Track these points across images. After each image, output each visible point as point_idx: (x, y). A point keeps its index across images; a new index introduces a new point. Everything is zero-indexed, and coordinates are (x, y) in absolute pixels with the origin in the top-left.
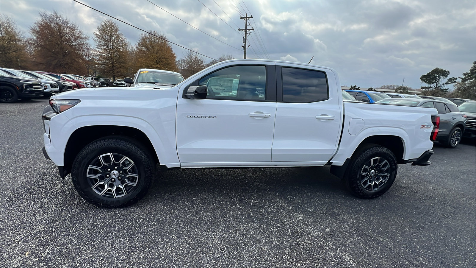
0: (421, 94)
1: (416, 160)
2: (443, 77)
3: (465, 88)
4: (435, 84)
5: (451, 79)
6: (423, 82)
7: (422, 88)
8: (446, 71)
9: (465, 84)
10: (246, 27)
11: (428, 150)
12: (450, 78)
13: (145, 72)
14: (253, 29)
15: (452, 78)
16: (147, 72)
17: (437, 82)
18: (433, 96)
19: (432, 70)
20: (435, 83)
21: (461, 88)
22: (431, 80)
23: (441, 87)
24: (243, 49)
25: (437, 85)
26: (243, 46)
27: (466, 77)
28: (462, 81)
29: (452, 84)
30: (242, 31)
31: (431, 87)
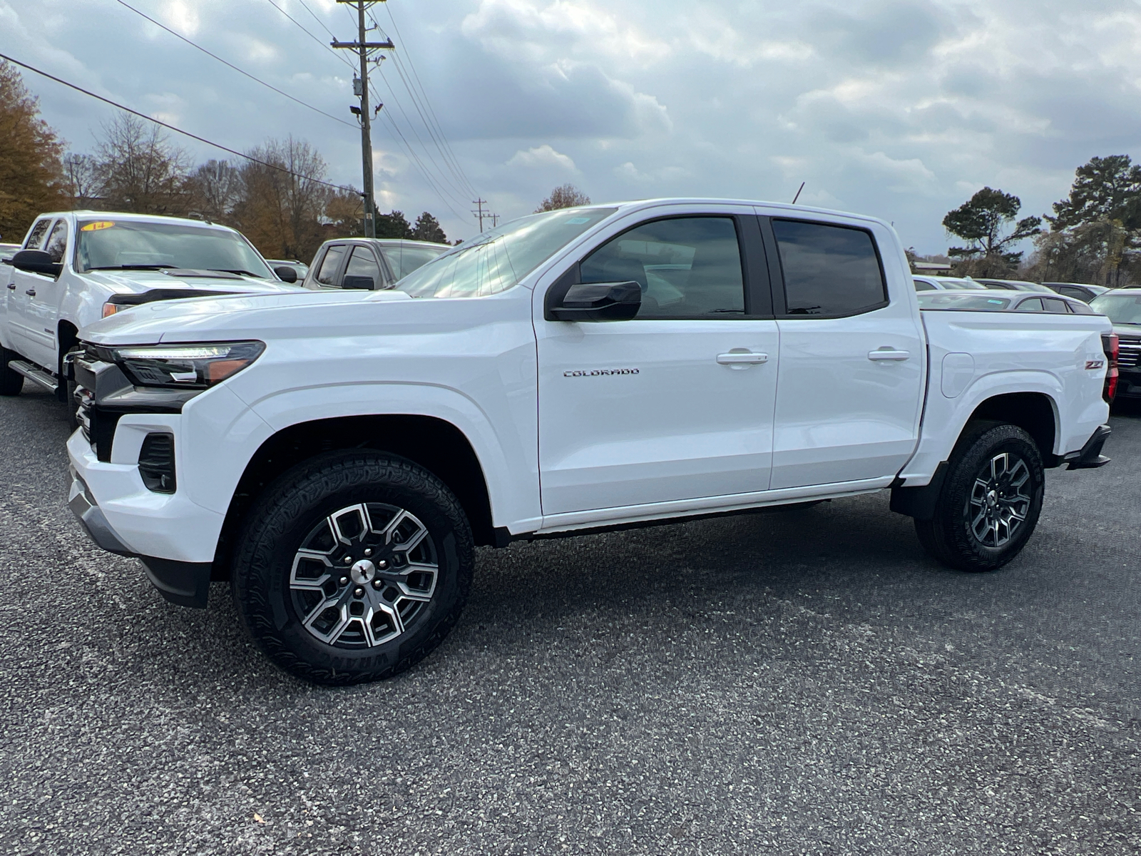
0: (950, 272)
1: (1078, 455)
2: (1004, 216)
3: (1062, 249)
4: (985, 239)
5: (1025, 223)
6: (951, 233)
7: (953, 252)
8: (1010, 199)
9: (1063, 237)
10: (362, 35)
11: (1100, 427)
12: (1024, 221)
13: (100, 224)
14: (389, 45)
15: (1029, 219)
16: (107, 225)
17: (990, 234)
18: (985, 277)
19: (974, 194)
20: (985, 235)
21: (1052, 248)
22: (975, 227)
23: (1003, 249)
24: (355, 119)
25: (990, 240)
26: (354, 110)
27: (1062, 216)
28: (1053, 228)
29: (1029, 238)
30: (346, 49)
31: (975, 250)
